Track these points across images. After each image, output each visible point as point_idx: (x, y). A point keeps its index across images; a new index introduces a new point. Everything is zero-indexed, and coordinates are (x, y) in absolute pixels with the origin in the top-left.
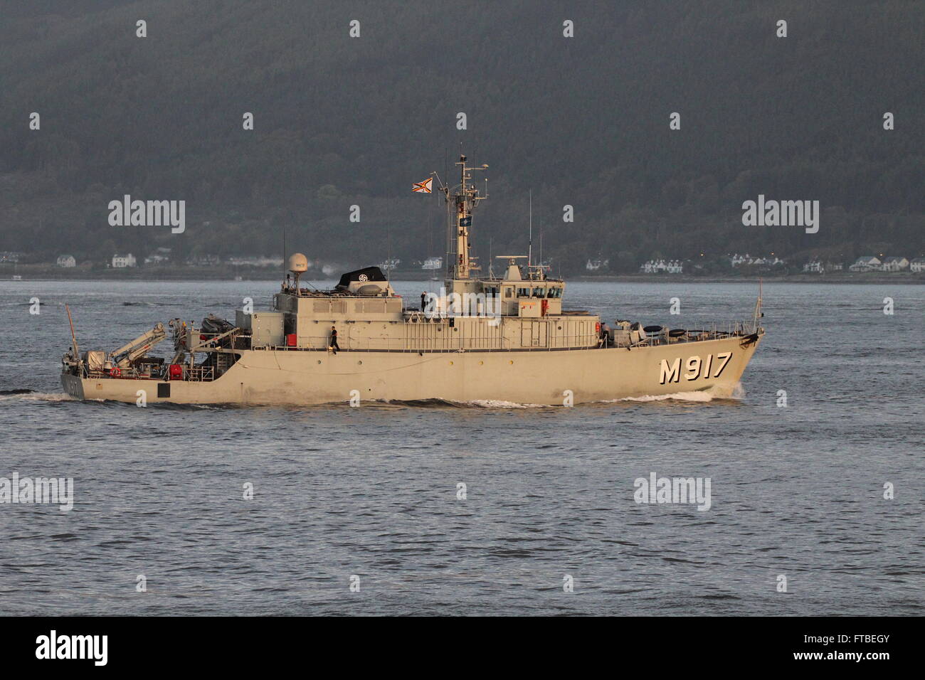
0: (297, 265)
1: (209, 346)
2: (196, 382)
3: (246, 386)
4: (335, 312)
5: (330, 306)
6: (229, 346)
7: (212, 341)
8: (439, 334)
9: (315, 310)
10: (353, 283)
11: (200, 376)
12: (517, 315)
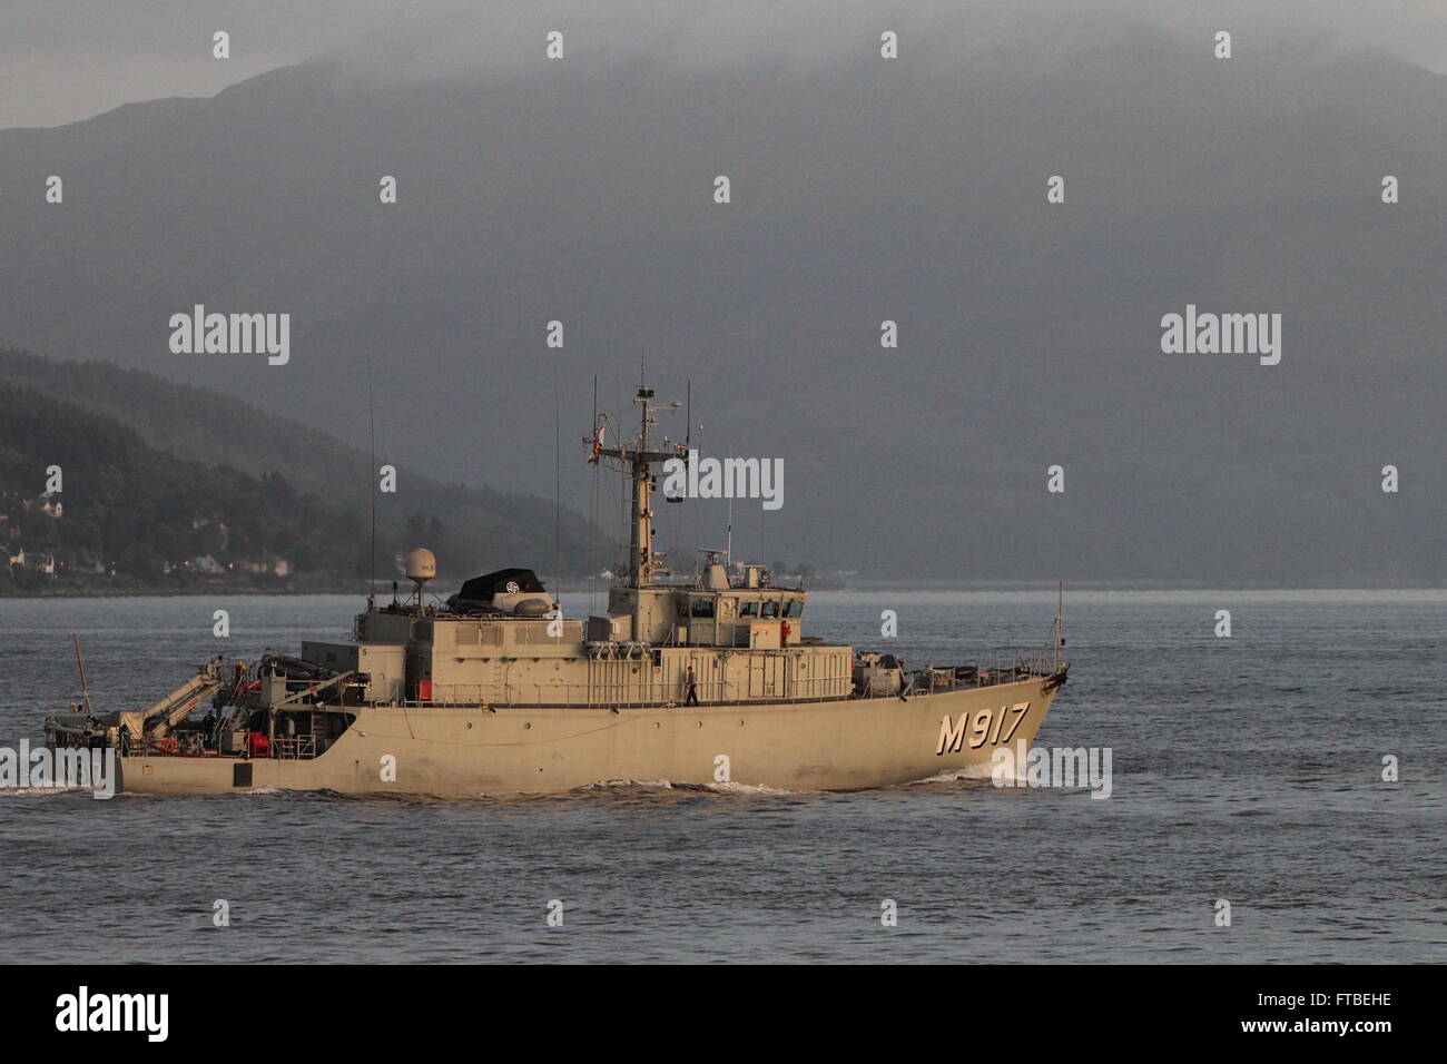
0: (424, 568)
1: (300, 701)
2: (289, 761)
3: (362, 767)
4: (488, 643)
5: (480, 635)
6: (336, 702)
7: (307, 692)
8: (635, 678)
9: (458, 642)
10: (499, 596)
11: (295, 751)
12: (748, 646)
